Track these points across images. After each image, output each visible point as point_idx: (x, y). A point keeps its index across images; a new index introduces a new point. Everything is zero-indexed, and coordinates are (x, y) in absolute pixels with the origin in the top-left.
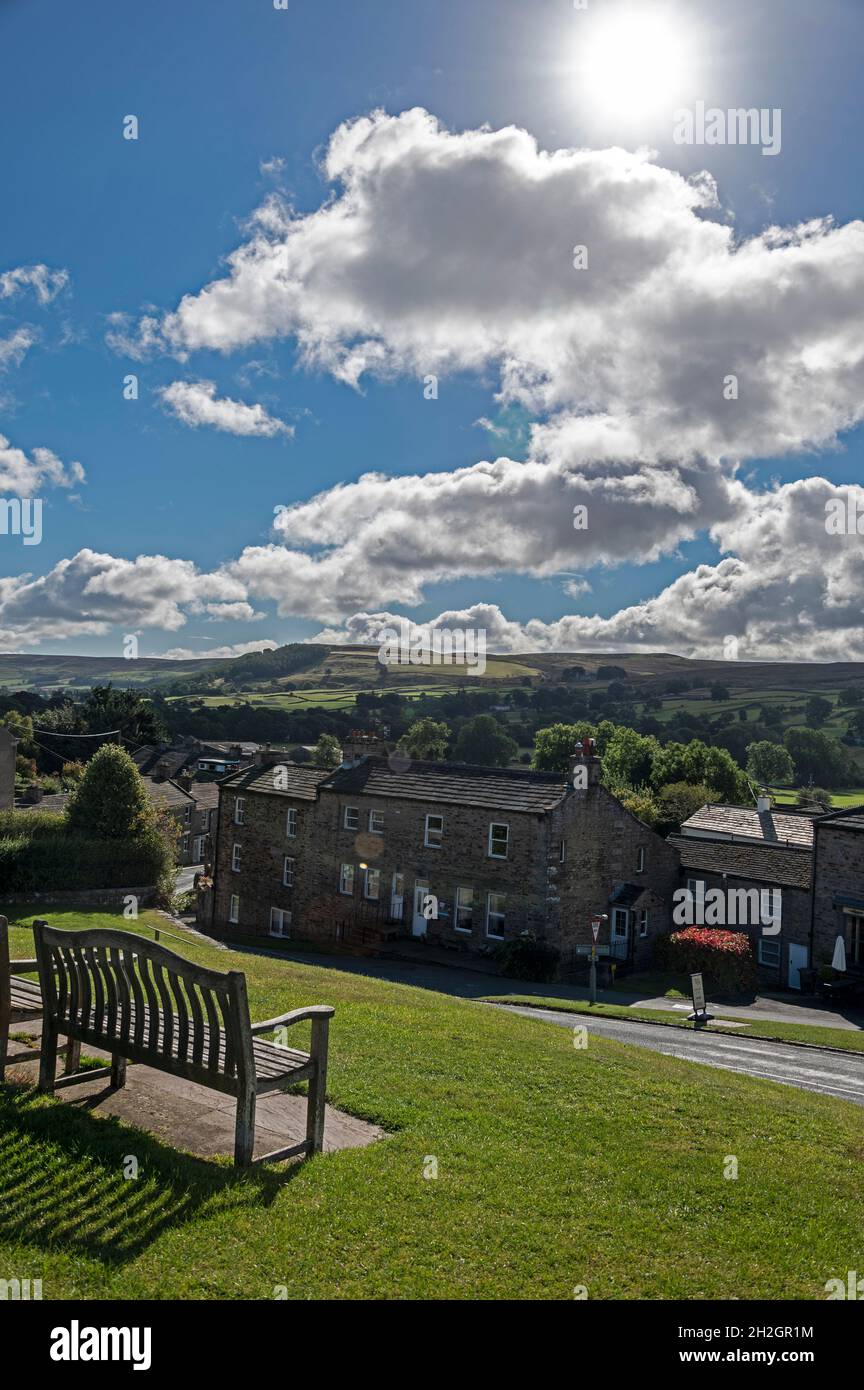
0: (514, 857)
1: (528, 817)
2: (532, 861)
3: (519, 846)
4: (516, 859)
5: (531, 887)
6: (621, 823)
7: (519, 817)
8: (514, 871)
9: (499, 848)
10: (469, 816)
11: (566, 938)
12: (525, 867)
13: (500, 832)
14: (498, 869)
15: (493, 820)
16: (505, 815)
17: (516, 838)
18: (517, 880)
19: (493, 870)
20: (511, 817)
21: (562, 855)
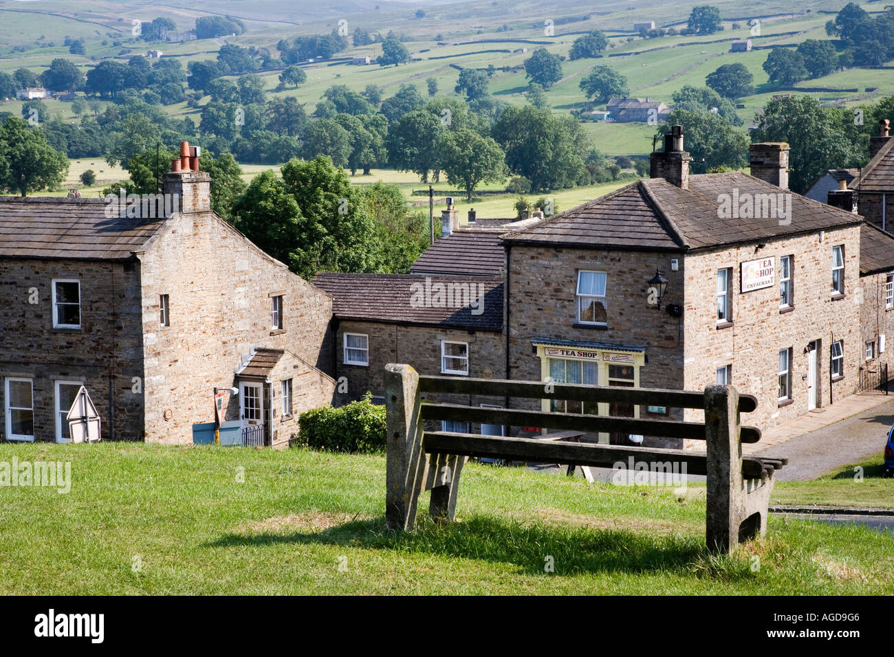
0: (92, 325)
1: (109, 266)
2: (120, 328)
3: (97, 309)
4: (95, 328)
5: (120, 364)
6: (246, 262)
7: (94, 267)
8: (94, 345)
9: (69, 314)
10: (17, 272)
11: (176, 430)
12: (108, 338)
13: (68, 291)
14: (70, 345)
15: (56, 275)
16: (73, 267)
17: (93, 298)
18: (99, 357)
19: (62, 347)
20: (83, 268)
21: (165, 318)
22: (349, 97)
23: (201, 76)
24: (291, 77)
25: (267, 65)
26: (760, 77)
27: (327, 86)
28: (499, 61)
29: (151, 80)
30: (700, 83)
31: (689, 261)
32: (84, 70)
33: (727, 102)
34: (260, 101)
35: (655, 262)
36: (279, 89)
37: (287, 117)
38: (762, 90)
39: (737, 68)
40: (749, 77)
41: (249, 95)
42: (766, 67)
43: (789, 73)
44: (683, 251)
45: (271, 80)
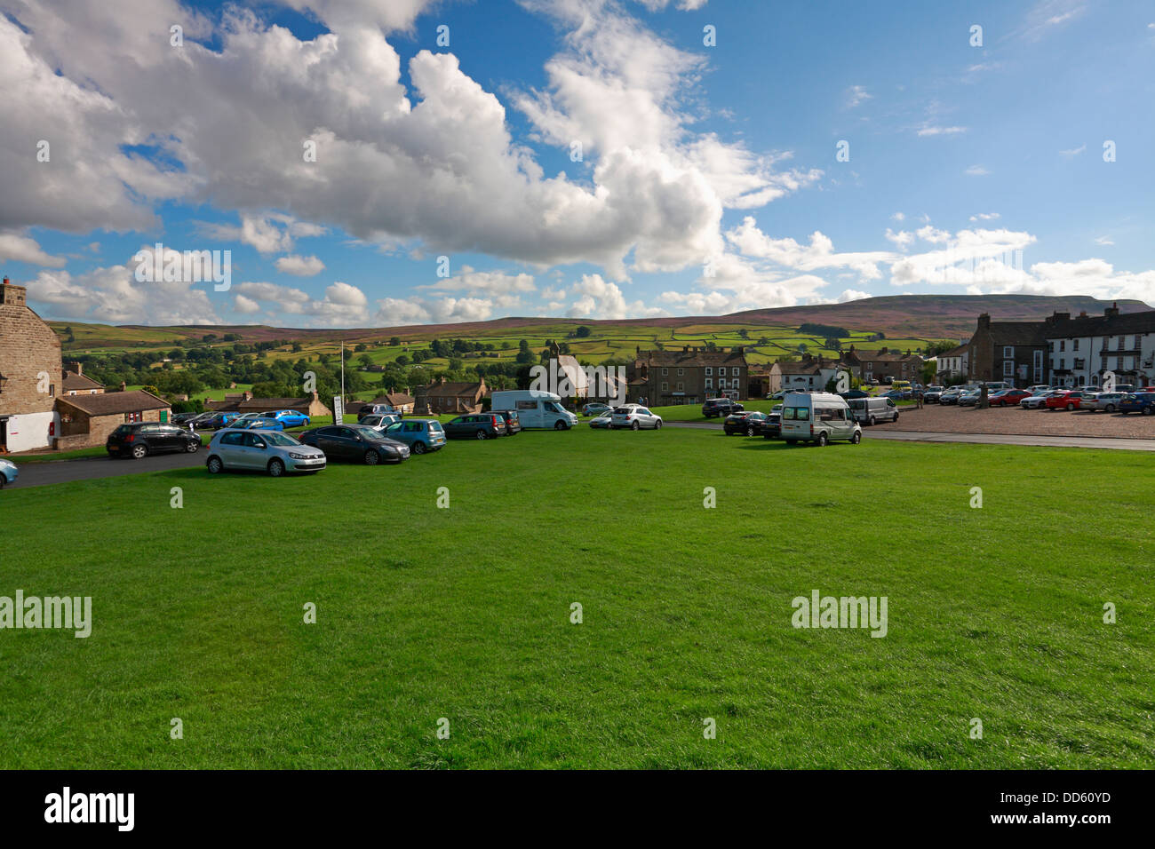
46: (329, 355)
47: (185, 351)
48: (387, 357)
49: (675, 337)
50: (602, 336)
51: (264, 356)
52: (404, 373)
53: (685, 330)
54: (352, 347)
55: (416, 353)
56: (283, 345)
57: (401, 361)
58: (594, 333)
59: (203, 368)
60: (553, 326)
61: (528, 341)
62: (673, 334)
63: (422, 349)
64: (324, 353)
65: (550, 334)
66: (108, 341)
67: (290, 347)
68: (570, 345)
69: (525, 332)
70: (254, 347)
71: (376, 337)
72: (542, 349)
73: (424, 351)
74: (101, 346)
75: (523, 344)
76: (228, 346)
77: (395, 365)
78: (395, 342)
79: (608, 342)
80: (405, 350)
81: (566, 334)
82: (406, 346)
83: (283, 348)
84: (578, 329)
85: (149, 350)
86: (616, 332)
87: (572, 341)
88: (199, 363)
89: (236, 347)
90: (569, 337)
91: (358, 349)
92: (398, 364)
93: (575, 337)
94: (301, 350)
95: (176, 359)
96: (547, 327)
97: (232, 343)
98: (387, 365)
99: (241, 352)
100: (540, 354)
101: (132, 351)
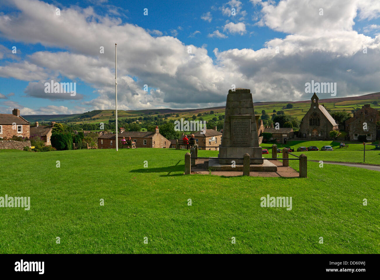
1: (149, 139)
2: (150, 145)
3: (148, 143)
4: (148, 145)
9: (145, 143)
10: (140, 139)
13: (145, 141)
15: (144, 139)
20: (147, 139)
21: (154, 144)
22: (172, 121)
23: (156, 119)
24: (166, 118)
25: (163, 117)
26: (218, 119)
27: (170, 120)
28: (189, 117)
29: (150, 119)
30: (211, 119)
31: (206, 138)
32: (143, 118)
33: (214, 121)
34: (162, 121)
35: (203, 138)
36: (165, 120)
37: (165, 122)
38: (218, 120)
39: (216, 118)
40: (217, 119)
41: (161, 121)
42: (219, 118)
43: (221, 118)
44: (206, 137)
45: (164, 119)
46: (188, 118)
47: (143, 117)
48: (209, 118)
49: (335, 106)
50: (298, 107)
51: (167, 119)
52: (215, 124)
53: (340, 103)
54: (196, 115)
55: (220, 116)
56: (173, 115)
57: (214, 119)
58: (295, 106)
59: (147, 123)
60: (275, 105)
61: (265, 111)
62: (334, 105)
63: (222, 115)
64: (187, 117)
65: (275, 108)
66: (123, 115)
67: (175, 116)
68: (284, 112)
69: (263, 107)
70: (164, 116)
71: (205, 111)
72: (272, 114)
73: (223, 116)
74: (121, 117)
75: (263, 112)
76: (156, 115)
77: (212, 121)
78: (212, 113)
79: (302, 110)
80: (216, 115)
81: (282, 107)
82: (216, 114)
83: (173, 116)
84: (287, 105)
85: (133, 118)
86: (305, 106)
87: (285, 110)
88: (147, 121)
89: (158, 116)
90: (283, 109)
91: (198, 116)
92: (213, 120)
93: (285, 109)
94: (179, 117)
95: (140, 120)
96: (273, 105)
97: (157, 115)
98: (209, 121)
99: (160, 118)
100: (271, 115)
101: (128, 118)
